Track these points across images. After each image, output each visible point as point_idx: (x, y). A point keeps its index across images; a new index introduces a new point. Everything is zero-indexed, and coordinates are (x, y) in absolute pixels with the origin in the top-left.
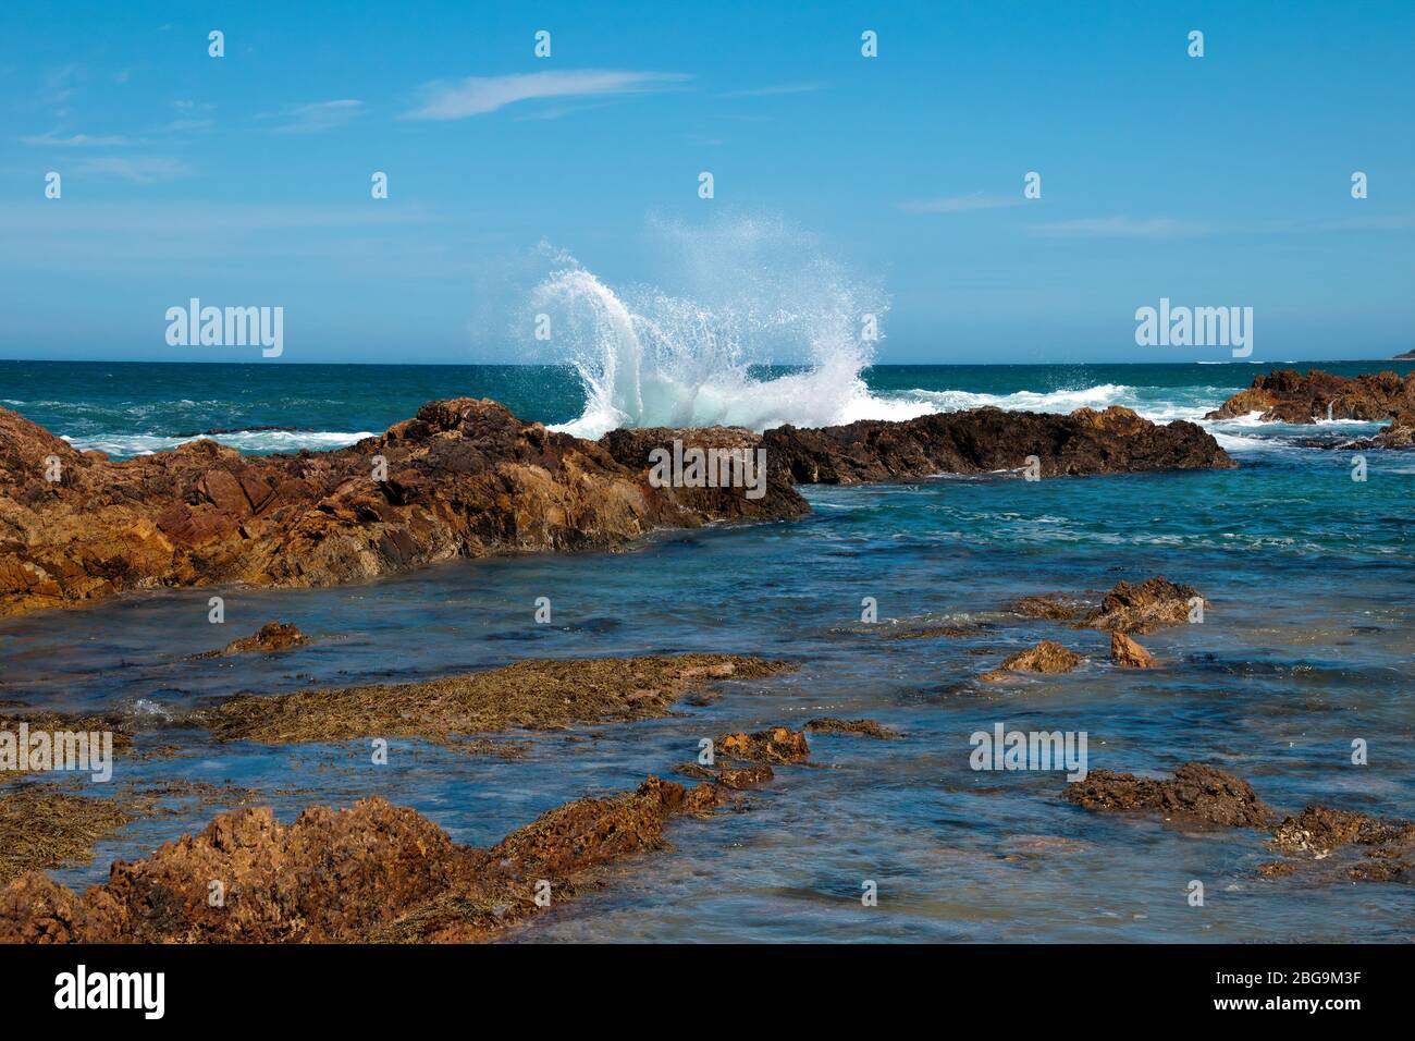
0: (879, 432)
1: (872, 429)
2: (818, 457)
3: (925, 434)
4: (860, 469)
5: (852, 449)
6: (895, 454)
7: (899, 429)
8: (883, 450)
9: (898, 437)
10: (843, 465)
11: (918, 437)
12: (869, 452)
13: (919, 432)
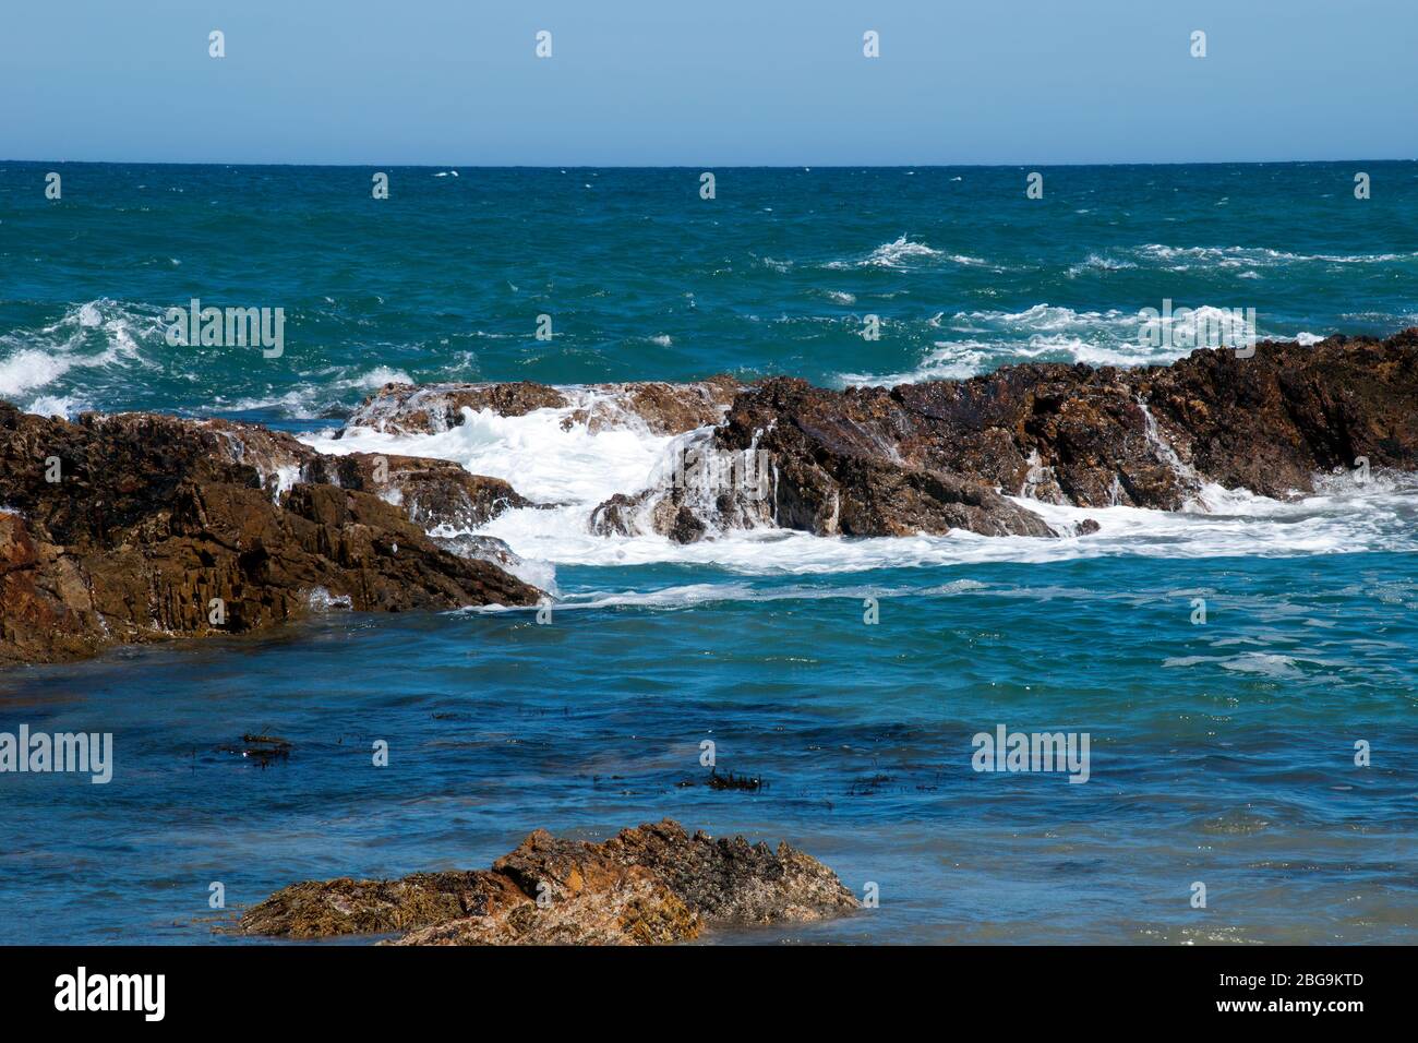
0: (1061, 398)
1: (1043, 391)
2: (849, 474)
3: (1198, 404)
5: (977, 448)
6: (1103, 459)
8: (1067, 449)
11: (1176, 413)
13: (1179, 399)
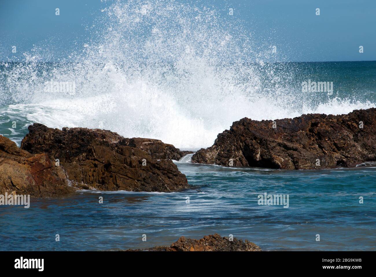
0: (318, 123)
1: (314, 121)
2: (263, 143)
4: (291, 151)
5: (296, 136)
6: (329, 139)
7: (335, 120)
8: (320, 136)
9: (332, 127)
10: (278, 148)
11: (349, 127)
12: (310, 138)
13: (349, 123)
